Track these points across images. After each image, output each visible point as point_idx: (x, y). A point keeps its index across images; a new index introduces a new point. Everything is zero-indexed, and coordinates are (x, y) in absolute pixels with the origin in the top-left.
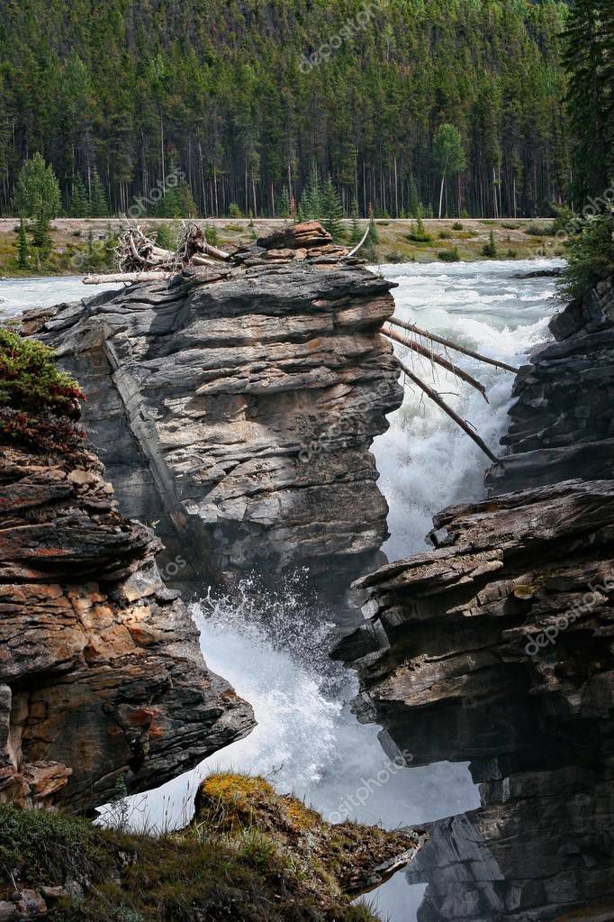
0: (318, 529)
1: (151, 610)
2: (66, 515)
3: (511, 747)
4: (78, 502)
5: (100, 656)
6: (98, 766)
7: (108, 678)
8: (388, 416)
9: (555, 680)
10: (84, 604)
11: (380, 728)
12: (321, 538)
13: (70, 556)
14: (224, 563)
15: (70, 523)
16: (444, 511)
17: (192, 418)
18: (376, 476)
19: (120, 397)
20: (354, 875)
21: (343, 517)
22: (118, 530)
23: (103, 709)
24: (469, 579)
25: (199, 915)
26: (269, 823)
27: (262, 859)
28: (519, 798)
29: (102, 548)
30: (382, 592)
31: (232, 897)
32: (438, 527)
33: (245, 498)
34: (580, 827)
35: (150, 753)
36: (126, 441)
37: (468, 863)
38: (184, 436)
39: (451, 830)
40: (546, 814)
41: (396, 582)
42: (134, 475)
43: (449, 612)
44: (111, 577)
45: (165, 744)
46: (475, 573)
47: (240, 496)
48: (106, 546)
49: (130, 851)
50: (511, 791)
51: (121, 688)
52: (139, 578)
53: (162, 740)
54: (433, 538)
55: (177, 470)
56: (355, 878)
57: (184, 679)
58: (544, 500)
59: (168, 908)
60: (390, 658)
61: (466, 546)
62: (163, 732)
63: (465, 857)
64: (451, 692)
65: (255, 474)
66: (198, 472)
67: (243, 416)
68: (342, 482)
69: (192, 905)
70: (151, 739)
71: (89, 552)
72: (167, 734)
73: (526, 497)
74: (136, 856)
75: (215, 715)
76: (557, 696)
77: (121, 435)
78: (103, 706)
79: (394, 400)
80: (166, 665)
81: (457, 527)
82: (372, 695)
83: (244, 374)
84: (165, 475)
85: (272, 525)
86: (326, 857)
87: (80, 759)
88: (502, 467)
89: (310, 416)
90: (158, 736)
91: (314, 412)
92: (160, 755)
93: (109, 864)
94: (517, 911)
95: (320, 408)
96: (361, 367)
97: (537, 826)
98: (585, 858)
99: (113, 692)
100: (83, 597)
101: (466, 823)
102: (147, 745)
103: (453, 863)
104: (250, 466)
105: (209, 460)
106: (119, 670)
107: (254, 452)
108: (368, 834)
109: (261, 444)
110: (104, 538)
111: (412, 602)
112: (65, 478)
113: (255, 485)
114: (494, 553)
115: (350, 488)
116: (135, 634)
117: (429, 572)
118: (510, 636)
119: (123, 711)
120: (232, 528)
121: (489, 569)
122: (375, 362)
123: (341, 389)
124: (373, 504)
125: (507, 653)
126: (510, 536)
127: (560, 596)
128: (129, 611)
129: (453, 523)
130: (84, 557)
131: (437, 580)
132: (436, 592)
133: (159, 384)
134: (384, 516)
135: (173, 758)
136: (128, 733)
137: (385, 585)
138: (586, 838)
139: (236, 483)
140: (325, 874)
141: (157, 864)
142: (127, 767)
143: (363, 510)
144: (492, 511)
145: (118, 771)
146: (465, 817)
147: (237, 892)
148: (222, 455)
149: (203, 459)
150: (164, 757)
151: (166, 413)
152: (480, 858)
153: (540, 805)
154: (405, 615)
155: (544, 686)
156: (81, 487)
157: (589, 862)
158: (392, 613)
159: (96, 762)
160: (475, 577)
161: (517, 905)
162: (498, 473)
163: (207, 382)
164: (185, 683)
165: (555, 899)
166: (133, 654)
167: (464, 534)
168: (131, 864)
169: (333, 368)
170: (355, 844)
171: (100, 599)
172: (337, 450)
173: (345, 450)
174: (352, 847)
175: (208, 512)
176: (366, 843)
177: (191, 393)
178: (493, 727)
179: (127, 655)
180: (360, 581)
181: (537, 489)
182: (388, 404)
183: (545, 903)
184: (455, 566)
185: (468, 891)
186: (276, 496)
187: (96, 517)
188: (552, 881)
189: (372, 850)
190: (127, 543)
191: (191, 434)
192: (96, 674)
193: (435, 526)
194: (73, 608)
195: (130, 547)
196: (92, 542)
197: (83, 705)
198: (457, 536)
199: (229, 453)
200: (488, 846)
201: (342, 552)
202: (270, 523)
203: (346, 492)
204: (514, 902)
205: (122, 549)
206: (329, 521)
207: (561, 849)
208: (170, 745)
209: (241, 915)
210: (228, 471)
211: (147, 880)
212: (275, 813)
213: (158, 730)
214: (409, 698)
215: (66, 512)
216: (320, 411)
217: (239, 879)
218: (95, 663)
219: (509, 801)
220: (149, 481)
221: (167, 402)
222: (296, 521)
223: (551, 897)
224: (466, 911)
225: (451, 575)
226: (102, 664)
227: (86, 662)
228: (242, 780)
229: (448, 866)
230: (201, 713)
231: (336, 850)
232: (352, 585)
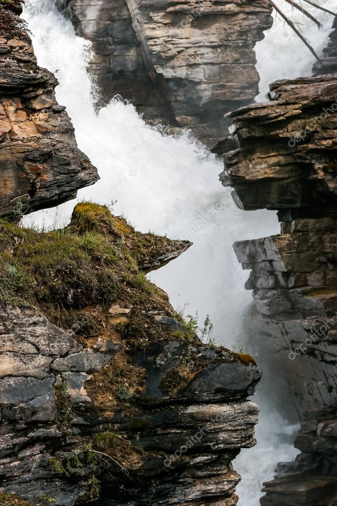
0: (223, 86)
1: (49, 115)
2: (4, 62)
3: (298, 205)
4: (12, 56)
5: (17, 136)
6: (12, 192)
7: (21, 148)
8: (264, 32)
9: (322, 173)
10: (12, 109)
11: (233, 189)
12: (223, 91)
13: (4, 83)
14: (174, 98)
15: (6, 66)
16: (275, 82)
17: (163, 24)
18: (255, 62)
19: (128, 10)
20: (146, 260)
21: (236, 81)
22: (31, 72)
23: (17, 164)
24: (283, 118)
25: (52, 272)
26: (105, 230)
27: (91, 248)
28: (299, 231)
29: (22, 80)
30: (239, 120)
31: (71, 265)
32: (272, 90)
33: (187, 67)
34: (327, 249)
35: (40, 188)
36: (129, 33)
37: (271, 261)
38: (159, 33)
39: (264, 244)
40: (311, 241)
41: (246, 116)
42: (132, 51)
43: (272, 133)
44: (27, 96)
45: (49, 184)
46: (287, 115)
47: (184, 66)
48: (24, 80)
49: (20, 237)
50: (295, 228)
51: (27, 153)
52: (43, 98)
53: (47, 182)
54: (269, 95)
55: (153, 50)
56: (146, 262)
57: (60, 152)
58: (327, 81)
59: (36, 267)
60: (240, 154)
61: (284, 101)
62: (47, 178)
63: (269, 258)
64: (270, 175)
65: (193, 55)
66: (164, 52)
67: (189, 25)
68: (238, 64)
69: (48, 267)
70: (41, 180)
71: (15, 82)
72: (50, 179)
73: (318, 79)
74: (23, 240)
75: (76, 172)
76: (322, 182)
77: (127, 29)
78: (17, 162)
79: (268, 23)
80: (51, 144)
81: (280, 91)
82: (229, 172)
83: (192, 4)
84: (147, 52)
85: (199, 82)
86: (133, 250)
87: (4, 188)
88: (321, 63)
89: (224, 28)
90: (45, 180)
91: (226, 27)
92: (45, 189)
93: (8, 243)
94: (292, 288)
95: (230, 25)
96: (253, 6)
97: (306, 246)
98: (329, 265)
99: (23, 155)
100: (11, 105)
101: (271, 241)
102: (39, 184)
103: (264, 261)
104: (191, 51)
105: (171, 46)
106: (26, 144)
107: (193, 44)
108: (159, 240)
109: (197, 40)
110: (22, 75)
111: (253, 127)
112: (6, 43)
113: (192, 61)
114: (297, 106)
115: (241, 67)
116: (38, 126)
117: (263, 113)
118: (301, 149)
119: (27, 165)
120: (179, 81)
121: (294, 114)
122: (260, 3)
123: (242, 16)
124: (252, 76)
125: (300, 157)
126: (306, 98)
127: (329, 131)
128: (36, 114)
129: (279, 89)
130: (12, 84)
131: (266, 117)
132: (266, 123)
133: (148, 5)
134: (257, 83)
135: (52, 192)
136: (29, 176)
137: (240, 117)
138: (330, 255)
139: (183, 59)
140: (130, 258)
141: (34, 245)
142: (28, 194)
143: (247, 78)
144: (299, 84)
145: (23, 195)
146: (270, 238)
147: (74, 262)
148: (177, 44)
149: (167, 45)
150: (48, 191)
151: (150, 20)
152: (277, 260)
153: (309, 236)
154: (249, 133)
155: (316, 176)
156: (15, 48)
157: (331, 267)
158: (242, 131)
159: (12, 190)
160: (286, 117)
161: (292, 285)
162: (319, 66)
163: (173, 6)
164: (61, 154)
165: (311, 284)
166: (36, 137)
167: (284, 95)
168: (20, 243)
169: (238, 5)
170: (149, 244)
171: (20, 107)
172: (236, 47)
173: (240, 47)
174: (148, 246)
175: (168, 73)
176: (156, 245)
177: (163, 11)
178: (289, 194)
179: (32, 137)
180: (229, 113)
181: (325, 75)
182: (265, 26)
183: (306, 285)
184: (277, 111)
185: (270, 275)
186: (203, 67)
187: (22, 65)
188: (311, 275)
189: (158, 249)
190: (35, 79)
191: (162, 32)
192: (14, 145)
193: (270, 89)
194: (5, 110)
195: (37, 82)
196: (16, 77)
197: (7, 160)
198: (280, 95)
199: (180, 43)
200: (280, 254)
201: (234, 99)
202: (199, 81)
203: (239, 69)
204: (291, 283)
205: (32, 82)
206: (229, 83)
207: (317, 259)
208: (50, 185)
209: (74, 275)
210: (179, 52)
211: (27, 252)
212: (108, 224)
213: (45, 177)
214: (248, 176)
215: (5, 60)
216: (229, 26)
217: (76, 256)
218: (15, 139)
219: (294, 232)
220: (139, 54)
221: (151, 14)
222: (211, 81)
223: (309, 283)
224: (268, 286)
225: (274, 115)
226: (18, 140)
227: (10, 138)
228: (95, 207)
229: (262, 262)
230: (68, 170)
231: (139, 247)
232: (225, 116)
